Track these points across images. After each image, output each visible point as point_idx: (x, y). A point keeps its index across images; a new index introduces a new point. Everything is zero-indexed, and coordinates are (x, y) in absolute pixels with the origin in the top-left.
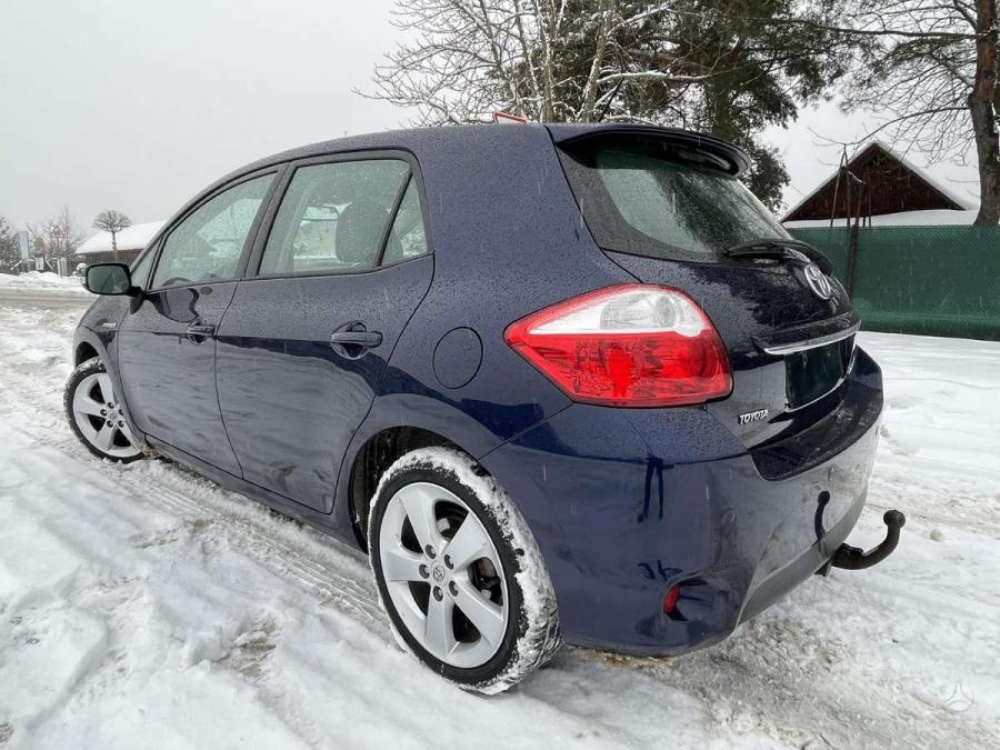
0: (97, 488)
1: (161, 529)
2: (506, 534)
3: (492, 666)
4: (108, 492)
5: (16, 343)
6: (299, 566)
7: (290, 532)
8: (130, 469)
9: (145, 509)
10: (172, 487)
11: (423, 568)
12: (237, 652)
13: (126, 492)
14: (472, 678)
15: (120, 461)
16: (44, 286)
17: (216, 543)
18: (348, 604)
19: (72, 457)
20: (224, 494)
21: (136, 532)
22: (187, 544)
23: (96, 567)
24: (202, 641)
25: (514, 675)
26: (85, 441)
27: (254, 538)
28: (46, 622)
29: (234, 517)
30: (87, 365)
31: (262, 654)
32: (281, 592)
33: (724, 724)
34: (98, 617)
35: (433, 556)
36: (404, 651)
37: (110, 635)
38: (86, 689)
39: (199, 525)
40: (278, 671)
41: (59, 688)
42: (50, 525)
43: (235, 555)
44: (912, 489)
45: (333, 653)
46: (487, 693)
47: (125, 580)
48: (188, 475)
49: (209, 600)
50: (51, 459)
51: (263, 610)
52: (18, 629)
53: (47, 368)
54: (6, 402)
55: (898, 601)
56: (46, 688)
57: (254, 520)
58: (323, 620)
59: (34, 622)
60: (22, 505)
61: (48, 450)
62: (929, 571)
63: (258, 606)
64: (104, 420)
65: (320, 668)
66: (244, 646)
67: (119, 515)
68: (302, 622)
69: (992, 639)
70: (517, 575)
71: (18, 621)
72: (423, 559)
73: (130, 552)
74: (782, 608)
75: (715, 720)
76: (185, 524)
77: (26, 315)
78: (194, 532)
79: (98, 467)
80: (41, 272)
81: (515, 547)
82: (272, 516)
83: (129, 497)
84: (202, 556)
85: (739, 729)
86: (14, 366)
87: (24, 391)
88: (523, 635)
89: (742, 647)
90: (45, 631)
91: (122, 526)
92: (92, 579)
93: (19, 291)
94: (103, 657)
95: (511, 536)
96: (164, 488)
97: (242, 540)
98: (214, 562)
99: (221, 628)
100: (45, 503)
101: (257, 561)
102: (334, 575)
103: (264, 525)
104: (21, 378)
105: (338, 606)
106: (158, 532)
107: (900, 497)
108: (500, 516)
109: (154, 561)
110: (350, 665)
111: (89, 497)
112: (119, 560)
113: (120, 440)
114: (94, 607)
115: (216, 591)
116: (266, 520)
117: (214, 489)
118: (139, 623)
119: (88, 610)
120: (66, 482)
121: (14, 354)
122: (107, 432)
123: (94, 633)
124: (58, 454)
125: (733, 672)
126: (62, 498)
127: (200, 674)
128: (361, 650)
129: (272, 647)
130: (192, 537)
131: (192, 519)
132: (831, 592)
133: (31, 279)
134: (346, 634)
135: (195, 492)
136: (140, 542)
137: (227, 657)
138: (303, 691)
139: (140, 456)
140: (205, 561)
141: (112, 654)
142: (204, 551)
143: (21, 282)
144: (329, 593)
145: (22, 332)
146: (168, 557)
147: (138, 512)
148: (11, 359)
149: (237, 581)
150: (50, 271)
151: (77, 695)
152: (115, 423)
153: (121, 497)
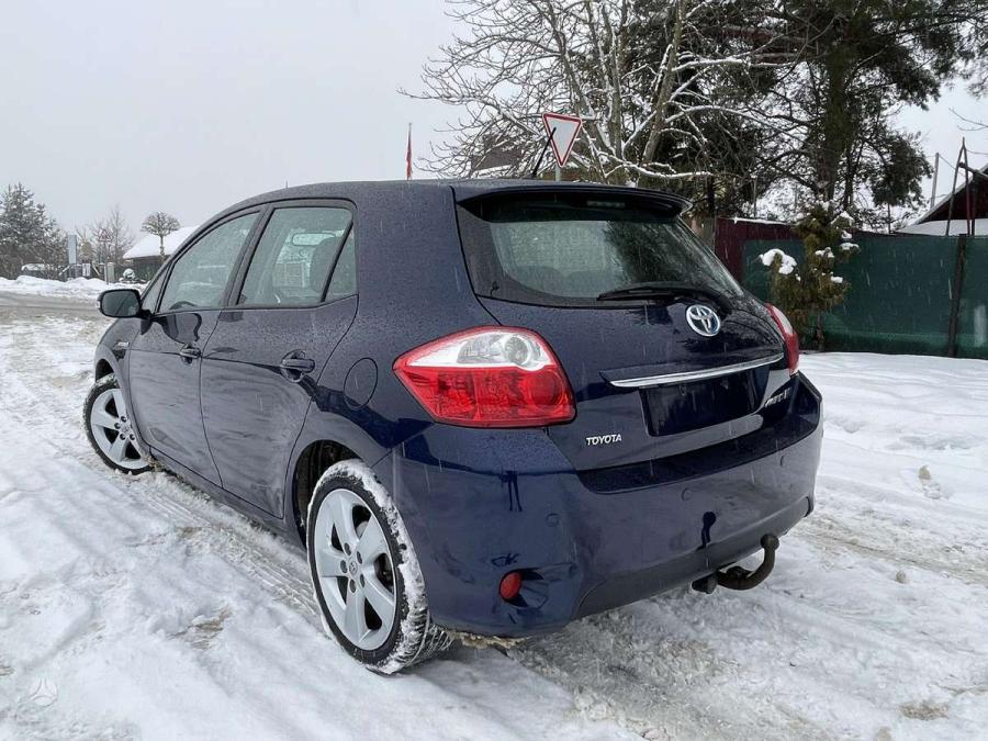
0: (105, 495)
1: (154, 532)
2: (394, 532)
3: (387, 646)
4: (115, 499)
5: (55, 355)
6: (266, 570)
7: (266, 540)
8: (138, 480)
9: (145, 515)
10: (172, 499)
11: (343, 563)
12: (193, 630)
13: (130, 500)
14: (373, 658)
15: (130, 473)
16: (90, 294)
17: (200, 547)
18: (298, 601)
19: (90, 467)
20: (216, 505)
21: (132, 534)
22: (173, 545)
23: (92, 559)
24: (163, 617)
25: (401, 654)
26: (100, 453)
27: (234, 544)
28: (48, 600)
29: (220, 526)
30: (104, 380)
31: (213, 633)
32: (241, 588)
33: (583, 712)
34: (87, 597)
35: (349, 553)
36: (329, 638)
37: (94, 612)
38: (70, 649)
39: (188, 531)
40: (222, 646)
41: (51, 645)
42: (59, 523)
43: (212, 557)
44: (919, 534)
45: (271, 636)
46: (385, 671)
47: (115, 572)
48: (187, 488)
49: (180, 589)
50: (70, 468)
51: (223, 601)
52: (25, 602)
53: (79, 381)
54: (38, 415)
55: (813, 630)
56: (41, 644)
57: (237, 529)
58: (271, 612)
59: (38, 598)
60: (40, 505)
61: (68, 460)
62: (865, 608)
63: (220, 598)
64: (117, 433)
65: (257, 646)
66: (200, 626)
67: (120, 519)
68: (252, 612)
69: (886, 667)
70: (401, 566)
71: (27, 597)
72: (343, 557)
73: (124, 549)
74: (695, 630)
75: (575, 708)
76: (175, 530)
77: (68, 325)
78: (183, 536)
79: (110, 477)
80: (88, 278)
81: (400, 542)
82: (253, 526)
83: (131, 504)
84: (185, 556)
85: (593, 716)
86: (49, 379)
87: (56, 404)
88: (405, 618)
89: (641, 659)
90: (46, 606)
91: (120, 528)
92: (87, 569)
93: (65, 299)
94: (87, 626)
95: (397, 534)
96: (165, 498)
97: (223, 546)
98: (194, 561)
99: (182, 610)
100: (59, 506)
101: (231, 564)
102: (294, 578)
103: (245, 534)
104: (55, 391)
105: (288, 604)
106: (151, 535)
107: (896, 540)
108: (390, 516)
109: (141, 557)
110: (281, 646)
111: (97, 503)
112: (112, 555)
113: (131, 453)
114: (86, 589)
115: (188, 584)
116: (246, 529)
117: (208, 500)
118: (119, 604)
119: (82, 592)
120: (79, 488)
121: (51, 367)
122: (120, 444)
123: (81, 607)
124: (77, 464)
125: (623, 679)
126: (74, 503)
127: (157, 641)
128: (294, 635)
129: (221, 629)
130: (180, 540)
131: (183, 526)
132: (755, 620)
133: (78, 286)
134: (288, 623)
135: (191, 503)
136: (133, 541)
137: (184, 633)
138: (236, 659)
139: (148, 469)
140: (185, 560)
141: (95, 625)
142: (188, 552)
143: (67, 290)
144: (284, 592)
145: (61, 344)
146: (154, 555)
147: (137, 518)
148: (48, 372)
149: (208, 578)
150: (98, 277)
151: (63, 652)
152: (128, 437)
153: (126, 504)
